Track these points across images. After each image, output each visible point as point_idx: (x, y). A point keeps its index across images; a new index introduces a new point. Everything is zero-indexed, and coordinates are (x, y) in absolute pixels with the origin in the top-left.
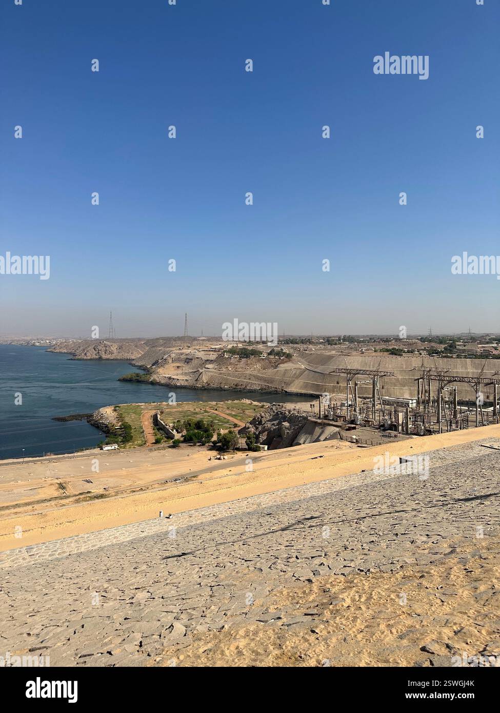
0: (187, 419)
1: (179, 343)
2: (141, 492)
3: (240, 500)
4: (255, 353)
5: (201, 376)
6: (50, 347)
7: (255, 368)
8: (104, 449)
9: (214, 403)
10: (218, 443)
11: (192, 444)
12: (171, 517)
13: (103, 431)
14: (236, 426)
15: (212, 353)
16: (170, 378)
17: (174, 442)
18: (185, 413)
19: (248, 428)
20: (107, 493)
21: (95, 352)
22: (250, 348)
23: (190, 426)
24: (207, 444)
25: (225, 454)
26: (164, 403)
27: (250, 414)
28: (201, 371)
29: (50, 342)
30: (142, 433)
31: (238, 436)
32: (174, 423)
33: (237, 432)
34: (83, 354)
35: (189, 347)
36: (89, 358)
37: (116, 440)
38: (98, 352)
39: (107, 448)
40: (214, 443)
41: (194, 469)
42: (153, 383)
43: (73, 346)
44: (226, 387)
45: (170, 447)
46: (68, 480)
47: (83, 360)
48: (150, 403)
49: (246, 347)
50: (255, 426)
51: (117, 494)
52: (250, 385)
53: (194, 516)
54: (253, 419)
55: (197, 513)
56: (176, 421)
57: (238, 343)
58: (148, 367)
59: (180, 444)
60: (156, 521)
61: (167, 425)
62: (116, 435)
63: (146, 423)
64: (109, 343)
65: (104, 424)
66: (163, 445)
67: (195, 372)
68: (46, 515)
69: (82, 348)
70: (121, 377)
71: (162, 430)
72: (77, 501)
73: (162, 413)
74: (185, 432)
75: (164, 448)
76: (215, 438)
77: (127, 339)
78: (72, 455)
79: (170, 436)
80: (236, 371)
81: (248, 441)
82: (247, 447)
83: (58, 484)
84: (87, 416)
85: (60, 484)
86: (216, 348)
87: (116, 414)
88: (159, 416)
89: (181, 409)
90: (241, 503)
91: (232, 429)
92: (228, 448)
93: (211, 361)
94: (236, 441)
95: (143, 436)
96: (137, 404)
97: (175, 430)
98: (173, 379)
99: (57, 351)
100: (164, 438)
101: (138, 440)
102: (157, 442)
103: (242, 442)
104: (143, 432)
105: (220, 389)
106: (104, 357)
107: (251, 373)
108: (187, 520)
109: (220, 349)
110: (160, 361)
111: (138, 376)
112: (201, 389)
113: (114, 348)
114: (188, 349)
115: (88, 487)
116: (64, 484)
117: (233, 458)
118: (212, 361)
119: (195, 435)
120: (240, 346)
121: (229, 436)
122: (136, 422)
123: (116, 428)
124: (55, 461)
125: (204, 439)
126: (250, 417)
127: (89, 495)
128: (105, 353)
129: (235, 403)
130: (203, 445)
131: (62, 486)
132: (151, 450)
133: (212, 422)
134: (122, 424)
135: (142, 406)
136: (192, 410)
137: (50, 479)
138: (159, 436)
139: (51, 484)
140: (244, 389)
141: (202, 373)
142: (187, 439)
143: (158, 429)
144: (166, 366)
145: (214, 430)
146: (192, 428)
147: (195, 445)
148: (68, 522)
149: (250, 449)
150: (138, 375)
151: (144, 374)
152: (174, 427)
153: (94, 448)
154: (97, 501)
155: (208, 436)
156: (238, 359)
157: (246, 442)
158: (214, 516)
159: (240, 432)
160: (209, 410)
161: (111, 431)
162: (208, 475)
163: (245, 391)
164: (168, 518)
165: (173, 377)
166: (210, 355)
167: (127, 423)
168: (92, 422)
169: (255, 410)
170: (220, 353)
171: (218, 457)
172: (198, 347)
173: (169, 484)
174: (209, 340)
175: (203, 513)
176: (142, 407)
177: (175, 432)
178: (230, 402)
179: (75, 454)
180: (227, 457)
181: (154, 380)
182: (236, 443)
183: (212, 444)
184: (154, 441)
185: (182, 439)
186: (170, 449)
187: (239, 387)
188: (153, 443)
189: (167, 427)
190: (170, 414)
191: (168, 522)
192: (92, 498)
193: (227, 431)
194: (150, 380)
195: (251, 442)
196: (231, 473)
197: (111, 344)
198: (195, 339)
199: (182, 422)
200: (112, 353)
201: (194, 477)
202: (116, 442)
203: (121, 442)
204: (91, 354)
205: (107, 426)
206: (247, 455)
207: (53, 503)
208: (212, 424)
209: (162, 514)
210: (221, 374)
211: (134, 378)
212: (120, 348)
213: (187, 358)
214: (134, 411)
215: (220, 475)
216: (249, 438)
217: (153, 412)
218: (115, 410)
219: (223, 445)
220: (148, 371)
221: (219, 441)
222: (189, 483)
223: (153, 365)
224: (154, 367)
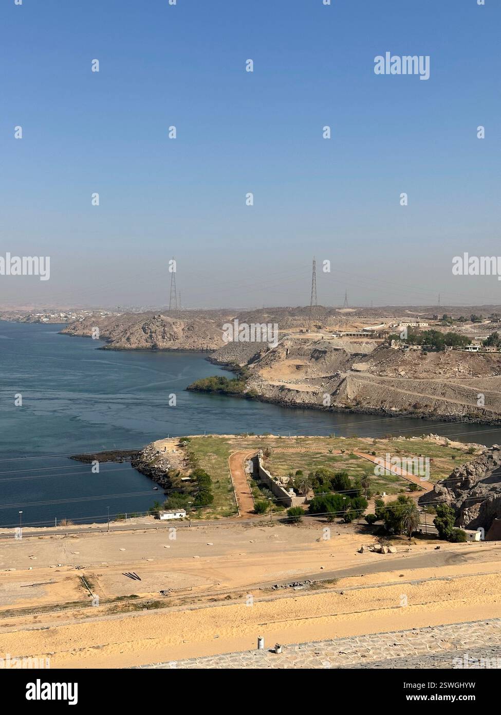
0: (315, 468)
1: (300, 319)
2: (226, 602)
3: (418, 631)
4: (455, 341)
5: (343, 385)
6: (67, 324)
7: (455, 372)
8: (162, 518)
9: (370, 440)
10: (378, 519)
11: (325, 519)
12: (279, 651)
13: (160, 485)
14: (413, 487)
15: (365, 340)
16: (282, 388)
17: (290, 513)
18: (310, 458)
19: (440, 494)
20: (167, 600)
21: (145, 336)
22: (445, 331)
23: (321, 482)
24: (355, 521)
25: (392, 542)
26: (272, 436)
27: (448, 466)
28: (343, 375)
29: (66, 317)
30: (230, 491)
31: (419, 509)
32: (291, 475)
33: (416, 501)
34: (124, 340)
35: (320, 328)
36: (134, 346)
37: (183, 502)
38: (151, 336)
39: (166, 516)
40: (370, 519)
41: (330, 566)
42: (250, 397)
43: (106, 323)
44: (393, 409)
45: (283, 521)
46: (97, 572)
47: (125, 349)
48: (245, 435)
49: (437, 329)
50: (454, 491)
51: (184, 601)
52: (443, 407)
53: (323, 652)
54: (451, 477)
55: (330, 648)
56: (294, 472)
57: (419, 320)
58: (242, 365)
59: (303, 518)
60: (250, 656)
61: (276, 479)
62: (182, 493)
63: (238, 473)
64: (169, 319)
65: (162, 472)
66: (266, 517)
67: (331, 377)
68: (55, 632)
69: (121, 328)
70: (191, 384)
71: (267, 487)
72: (112, 611)
73: (267, 455)
74: (311, 496)
75: (271, 524)
76: (370, 510)
77: (201, 312)
78: (105, 525)
79: (282, 502)
80: (416, 378)
81: (439, 519)
82: (436, 532)
83: (80, 578)
84: (132, 455)
85: (83, 579)
86: (373, 331)
87: (184, 453)
88: (261, 461)
89: (303, 450)
90: (419, 637)
91: (406, 495)
92: (397, 532)
93: (363, 357)
94: (414, 519)
95: (233, 498)
96: (221, 437)
97: (292, 490)
98: (289, 390)
99: (80, 332)
100: (272, 503)
101: (223, 505)
102: (259, 510)
103: (427, 522)
104: (232, 490)
105: (382, 414)
106: (162, 344)
107: (446, 381)
108: (312, 659)
109: (381, 333)
110: (263, 355)
111: (222, 383)
112: (343, 412)
113: (179, 329)
114: (317, 332)
115: (132, 587)
116: (90, 580)
117: (407, 551)
118: (365, 355)
119: (331, 501)
120: (424, 326)
121: (401, 507)
122: (219, 471)
123: (183, 479)
124: (75, 535)
125: (348, 510)
126: (442, 472)
127: (134, 601)
128: (163, 338)
129: (412, 443)
130: (347, 521)
131: (86, 583)
132: (247, 525)
133: (365, 477)
134: (194, 473)
135: (229, 439)
136: (325, 451)
137: (66, 568)
138: (261, 500)
139: (68, 578)
140: (431, 415)
141: (344, 380)
142: (315, 508)
143: (261, 486)
144: (276, 365)
145: (369, 494)
146: (325, 487)
147: (331, 521)
148: (93, 647)
149: (443, 536)
150: (222, 381)
151: (234, 380)
152: (290, 484)
153: (144, 515)
154: (145, 611)
155: (356, 504)
156: (419, 352)
157: (434, 522)
158: (363, 656)
159: (423, 501)
160: (358, 454)
161: (174, 485)
162: (355, 581)
163: (434, 418)
164: (274, 652)
165: (289, 386)
166: (361, 343)
167: (203, 471)
168: (141, 466)
169: (453, 457)
170: (383, 340)
171: (378, 547)
172: (337, 328)
173: (280, 592)
174: (359, 314)
175: (341, 649)
176: (230, 442)
177: (291, 493)
178: (401, 439)
179: (111, 524)
180: (396, 549)
181: (253, 391)
182: (415, 523)
183: (366, 523)
184: (253, 509)
185: (306, 508)
186: (283, 526)
187: (421, 410)
188: (250, 512)
189: (278, 482)
190: (282, 457)
192: (137, 607)
193: (394, 498)
194: (245, 392)
195: (446, 523)
196: (402, 579)
197: (175, 320)
198: (331, 312)
199: (306, 474)
200: (174, 338)
201: (329, 582)
202: (184, 506)
203: (192, 506)
204: (138, 340)
205: (166, 476)
206: (438, 548)
207: (70, 612)
208: (364, 482)
209: (262, 642)
210: (383, 382)
211: (215, 387)
212: (190, 328)
213: (316, 351)
214: (215, 448)
215: (380, 582)
216: (441, 514)
217: (251, 453)
218: (181, 446)
219: (389, 525)
220: (241, 374)
221: (380, 516)
222: (317, 591)
223: (250, 362)
224: (252, 366)
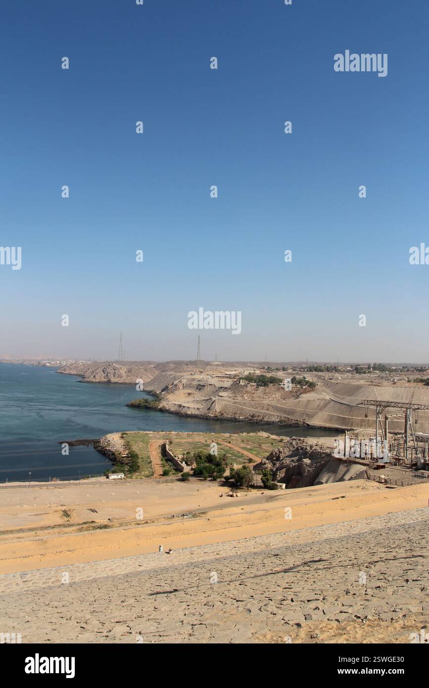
0: (197, 451)
1: (191, 367)
2: (145, 525)
4: (274, 381)
5: (214, 404)
6: (60, 368)
7: (274, 398)
8: (110, 478)
9: (228, 435)
10: (231, 478)
11: (202, 479)
13: (110, 459)
14: (250, 461)
15: (226, 379)
16: (180, 406)
17: (183, 475)
18: (195, 445)
19: (265, 464)
20: (111, 524)
21: (104, 375)
22: (269, 375)
23: (200, 458)
24: (218, 480)
25: (238, 491)
26: (173, 432)
27: (268, 448)
28: (214, 399)
29: (60, 363)
30: (149, 463)
31: (253, 472)
32: (184, 454)
33: (252, 468)
34: (92, 377)
35: (202, 372)
36: (97, 381)
37: (123, 469)
38: (107, 375)
39: (113, 477)
40: (227, 478)
41: (205, 504)
42: (162, 410)
43: (82, 367)
44: (241, 417)
45: (179, 480)
46: (73, 508)
47: (92, 382)
48: (159, 432)
49: (264, 374)
50: (272, 462)
51: (121, 525)
52: (267, 417)
54: (270, 454)
55: (200, 550)
56: (185, 452)
57: (255, 369)
58: (158, 392)
59: (191, 478)
60: (155, 555)
61: (175, 457)
62: (122, 464)
63: (154, 453)
64: (117, 366)
65: (111, 452)
66: (171, 477)
67: (208, 400)
68: (46, 542)
69: (91, 370)
70: (129, 403)
71: (170, 461)
72: (80, 530)
73: (171, 443)
74: (194, 466)
75: (172, 481)
76: (227, 473)
77: (136, 362)
78: (78, 481)
79: (179, 469)
80: (253, 401)
81: (264, 478)
82: (262, 484)
83: (63, 511)
84: (94, 442)
85: (65, 511)
86: (230, 375)
87: (124, 441)
88: (167, 447)
89: (191, 440)
90: (248, 542)
91: (247, 465)
92: (241, 485)
93: (225, 389)
94: (251, 478)
95: (151, 467)
96: (145, 432)
97: (184, 462)
98: (184, 407)
99: (67, 372)
100: (173, 470)
101: (145, 471)
102: (165, 474)
103: (257, 479)
104: (150, 462)
105: (234, 420)
106: (113, 380)
107: (269, 403)
108: (189, 556)
109: (235, 376)
110: (170, 387)
111: (146, 402)
112: (213, 419)
113: (123, 371)
114: (200, 375)
115: (92, 516)
116: (68, 512)
117: (246, 495)
118: (226, 388)
119: (205, 468)
120: (258, 372)
121: (243, 471)
122: (143, 452)
123: (123, 456)
124: (61, 487)
125: (215, 474)
126: (266, 452)
127: (93, 525)
128: (114, 376)
129: (250, 436)
130: (214, 480)
131: (66, 514)
132: (158, 482)
133: (225, 455)
134: (129, 453)
135: (150, 434)
136: (203, 441)
137: (55, 505)
138: (167, 468)
139: (56, 511)
140: (261, 421)
141: (214, 401)
142: (196, 473)
143: (167, 461)
144: (177, 392)
145: (226, 464)
146: (203, 461)
147: (205, 480)
148: (68, 551)
149: (266, 486)
150: (146, 401)
151: (153, 401)
152: (183, 459)
153: (100, 476)
154: (98, 530)
155: (219, 469)
156: (255, 387)
157: (261, 479)
158: (218, 554)
159: (255, 468)
160: (221, 443)
161: (117, 459)
162: (218, 512)
163: (262, 423)
165: (184, 404)
166: (224, 381)
167: (134, 451)
168: (99, 448)
169: (272, 444)
170: (236, 380)
171: (231, 493)
172: (211, 373)
173: (176, 519)
174: (223, 365)
175: (206, 551)
176: (150, 435)
177: (184, 464)
178: (245, 434)
179: (82, 481)
180: (240, 494)
181: (164, 407)
182: (250, 480)
183: (225, 480)
184: (162, 473)
185: (192, 472)
186: (179, 483)
187: (256, 418)
188: (160, 475)
189: (176, 458)
190: (179, 444)
191: (168, 557)
192: (95, 528)
193: (240, 466)
194: (159, 407)
195: (268, 480)
196: (242, 511)
197: (120, 366)
198: (208, 364)
199: (192, 454)
200: (120, 376)
201: (203, 513)
202: (123, 471)
203: (128, 471)
204: (100, 377)
205: (113, 454)
206: (263, 493)
207: (56, 530)
208: (224, 458)
209: (162, 548)
210: (235, 403)
211: (143, 404)
212: (130, 371)
213: (199, 385)
214: (141, 439)
215: (230, 513)
216: (265, 475)
217: (161, 442)
218: (122, 437)
219: (237, 481)
220: (157, 397)
221: (232, 477)
222: (196, 519)
223: (163, 391)
224: (163, 393)
